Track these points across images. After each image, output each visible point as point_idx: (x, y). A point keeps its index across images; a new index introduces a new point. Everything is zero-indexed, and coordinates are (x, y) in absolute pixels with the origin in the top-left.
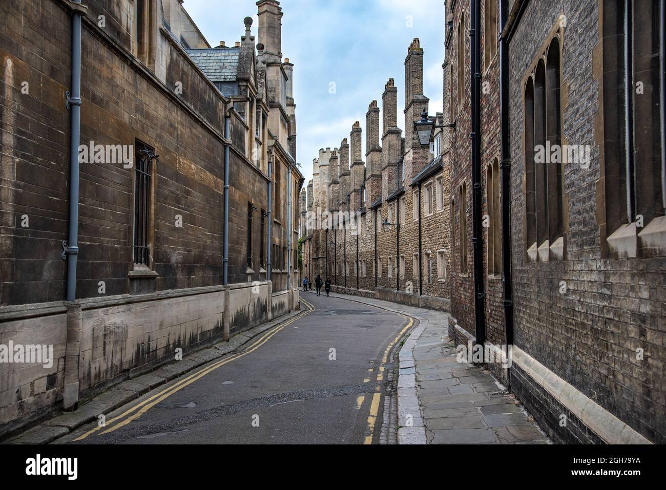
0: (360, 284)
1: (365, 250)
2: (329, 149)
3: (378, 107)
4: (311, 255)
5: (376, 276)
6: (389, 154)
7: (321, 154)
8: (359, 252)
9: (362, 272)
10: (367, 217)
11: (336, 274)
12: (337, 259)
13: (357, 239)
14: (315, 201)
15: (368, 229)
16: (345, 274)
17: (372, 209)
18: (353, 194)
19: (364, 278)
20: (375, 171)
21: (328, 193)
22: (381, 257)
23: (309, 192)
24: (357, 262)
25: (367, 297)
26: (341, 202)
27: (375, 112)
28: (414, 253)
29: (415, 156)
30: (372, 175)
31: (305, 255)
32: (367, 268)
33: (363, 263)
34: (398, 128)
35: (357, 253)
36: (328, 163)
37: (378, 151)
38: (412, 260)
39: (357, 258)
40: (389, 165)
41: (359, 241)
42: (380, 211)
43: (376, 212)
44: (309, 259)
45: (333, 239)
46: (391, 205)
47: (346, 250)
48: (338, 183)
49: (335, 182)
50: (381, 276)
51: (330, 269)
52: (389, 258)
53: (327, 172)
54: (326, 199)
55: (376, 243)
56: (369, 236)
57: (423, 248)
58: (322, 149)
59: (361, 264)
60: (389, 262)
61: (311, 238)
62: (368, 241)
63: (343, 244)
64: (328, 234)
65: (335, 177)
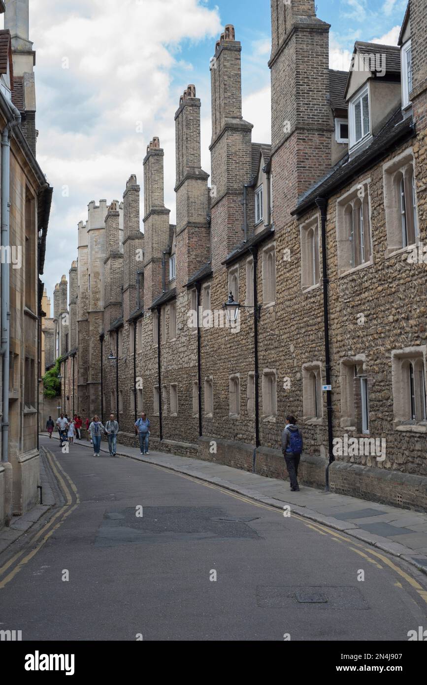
0: (165, 430)
1: (176, 367)
2: (104, 201)
3: (197, 97)
4: (76, 380)
5: (200, 416)
6: (228, 170)
7: (92, 210)
8: (163, 370)
9: (169, 408)
10: (178, 303)
11: (118, 411)
12: (120, 385)
13: (159, 348)
14: (81, 290)
15: (180, 326)
16: (136, 411)
17: (189, 286)
18: (150, 266)
19: (174, 419)
20: (195, 216)
21: (104, 275)
22: (211, 377)
23: (72, 279)
24: (159, 389)
25: (182, 455)
26: (126, 286)
27: (192, 106)
28: (306, 365)
29: (302, 147)
30: (189, 223)
31: (67, 382)
32: (180, 400)
33: (171, 391)
34: (245, 121)
35: (159, 373)
36: (103, 225)
37: (199, 179)
38: (300, 380)
39: (160, 382)
40: (227, 193)
41: (163, 351)
42: (208, 288)
43: (199, 292)
44: (72, 388)
45: (113, 352)
46: (233, 273)
47: (138, 369)
48: (120, 256)
49: (116, 256)
50: (211, 415)
51: (108, 402)
52: (233, 379)
53: (101, 240)
54: (101, 286)
55: (199, 352)
56: (183, 339)
57: (335, 350)
58: (93, 202)
59: (168, 392)
60: (232, 388)
61: (75, 353)
62: (180, 350)
63: (131, 359)
64: (104, 344)
65: (115, 248)
